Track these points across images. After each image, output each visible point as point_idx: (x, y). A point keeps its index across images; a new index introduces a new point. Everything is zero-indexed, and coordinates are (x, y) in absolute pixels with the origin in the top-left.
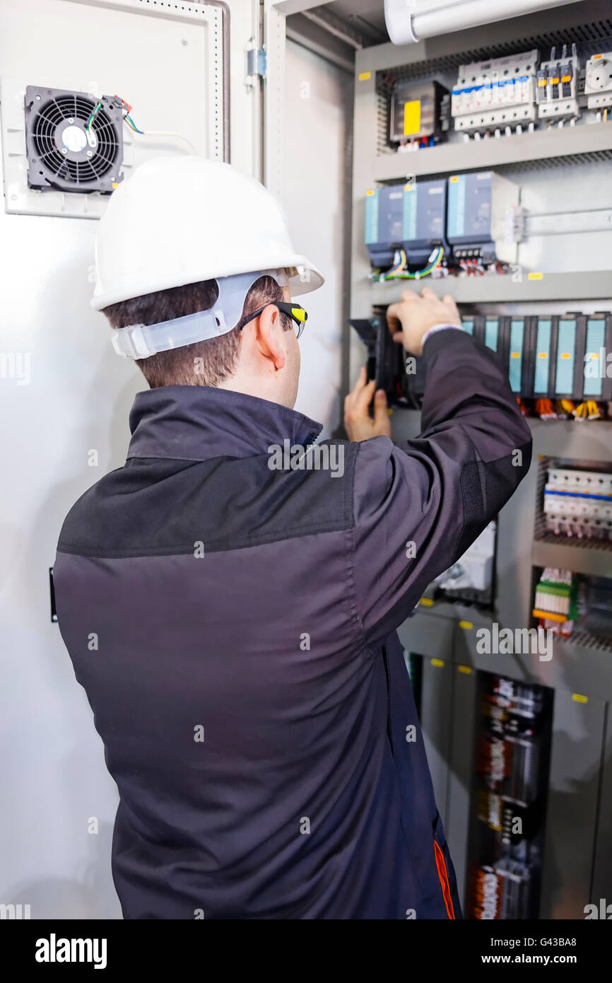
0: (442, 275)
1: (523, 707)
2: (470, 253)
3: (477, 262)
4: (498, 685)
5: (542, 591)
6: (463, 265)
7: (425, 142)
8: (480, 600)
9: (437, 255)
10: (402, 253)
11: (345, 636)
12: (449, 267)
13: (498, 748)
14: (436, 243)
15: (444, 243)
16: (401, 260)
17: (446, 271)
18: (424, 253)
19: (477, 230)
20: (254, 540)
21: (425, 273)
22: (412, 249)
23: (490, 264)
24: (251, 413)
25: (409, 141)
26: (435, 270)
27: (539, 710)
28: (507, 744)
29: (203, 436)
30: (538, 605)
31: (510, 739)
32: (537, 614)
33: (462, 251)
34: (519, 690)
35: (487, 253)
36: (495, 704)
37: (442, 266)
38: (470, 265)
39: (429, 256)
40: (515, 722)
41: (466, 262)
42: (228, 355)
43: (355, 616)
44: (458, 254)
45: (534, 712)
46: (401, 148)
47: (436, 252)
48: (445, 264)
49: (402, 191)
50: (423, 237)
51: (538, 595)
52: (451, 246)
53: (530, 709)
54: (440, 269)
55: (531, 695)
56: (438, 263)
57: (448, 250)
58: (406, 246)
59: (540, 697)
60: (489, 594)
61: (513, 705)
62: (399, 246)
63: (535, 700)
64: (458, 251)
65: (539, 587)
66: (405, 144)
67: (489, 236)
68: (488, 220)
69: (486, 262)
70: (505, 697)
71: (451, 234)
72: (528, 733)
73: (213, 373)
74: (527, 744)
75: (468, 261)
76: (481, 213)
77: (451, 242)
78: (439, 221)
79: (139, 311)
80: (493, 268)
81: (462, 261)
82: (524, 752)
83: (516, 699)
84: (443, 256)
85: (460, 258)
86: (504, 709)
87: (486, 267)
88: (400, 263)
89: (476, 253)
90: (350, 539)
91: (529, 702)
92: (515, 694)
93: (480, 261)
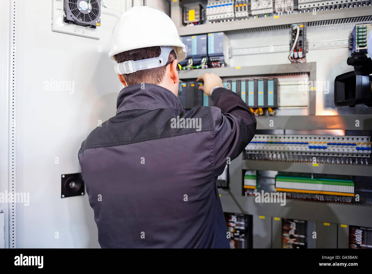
0: (205, 68)
1: (241, 225)
2: (216, 60)
3: (218, 63)
4: (231, 218)
5: (246, 178)
6: (213, 64)
7: (196, 24)
8: (223, 185)
9: (204, 60)
10: (191, 60)
11: (209, 171)
12: (208, 65)
13: (232, 243)
14: (203, 56)
15: (207, 56)
16: (191, 62)
17: (207, 66)
18: (199, 60)
19: (219, 51)
20: (179, 134)
21: (200, 66)
22: (195, 58)
23: (223, 63)
24: (167, 96)
25: (190, 23)
26: (203, 66)
27: (247, 226)
28: (235, 241)
29: (153, 101)
30: (245, 184)
31: (236, 239)
32: (245, 187)
33: (213, 59)
34: (239, 219)
35: (222, 60)
36: (230, 226)
37: (205, 64)
38: (215, 64)
39: (201, 61)
40: (238, 231)
41: (214, 63)
42: (161, 74)
43: (213, 164)
44: (211, 60)
45: (245, 227)
46: (188, 26)
47: (204, 59)
48: (206, 63)
49: (191, 38)
50: (199, 54)
51: (245, 180)
52: (209, 57)
53: (243, 226)
54: (204, 66)
55: (243, 220)
56: (204, 63)
57: (208, 58)
58: (193, 57)
59: (246, 221)
60: (226, 182)
61: (237, 225)
62: (190, 57)
63: (245, 222)
64: (211, 59)
65: (245, 177)
66: (189, 24)
67: (223, 53)
68: (222, 48)
69: (221, 63)
70: (233, 222)
71: (209, 53)
72: (243, 235)
73: (156, 80)
74: (243, 240)
75: (215, 62)
76: (220, 46)
77: (209, 56)
78: (205, 48)
79: (134, 55)
80: (223, 65)
81: (213, 62)
82: (242, 243)
83: (238, 223)
84: (206, 61)
85: (213, 61)
86: (233, 227)
87: (221, 64)
88: (190, 63)
89: (218, 59)
90: (213, 135)
91: (243, 223)
92: (237, 221)
93: (219, 62)
